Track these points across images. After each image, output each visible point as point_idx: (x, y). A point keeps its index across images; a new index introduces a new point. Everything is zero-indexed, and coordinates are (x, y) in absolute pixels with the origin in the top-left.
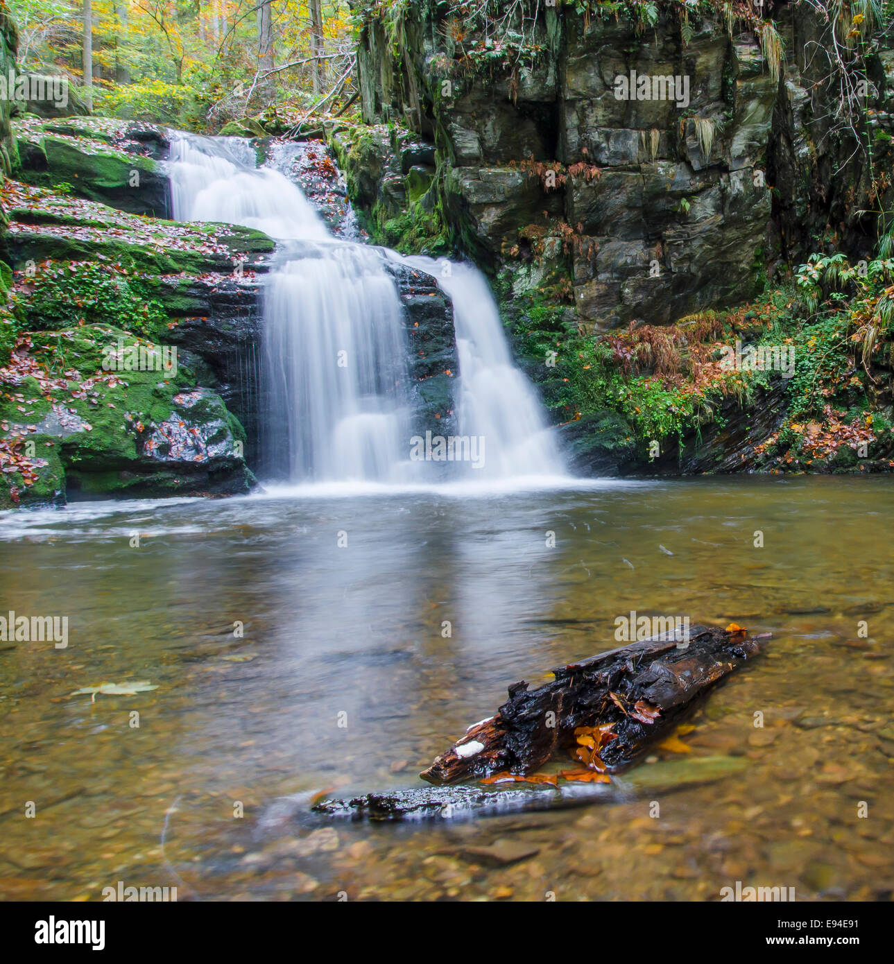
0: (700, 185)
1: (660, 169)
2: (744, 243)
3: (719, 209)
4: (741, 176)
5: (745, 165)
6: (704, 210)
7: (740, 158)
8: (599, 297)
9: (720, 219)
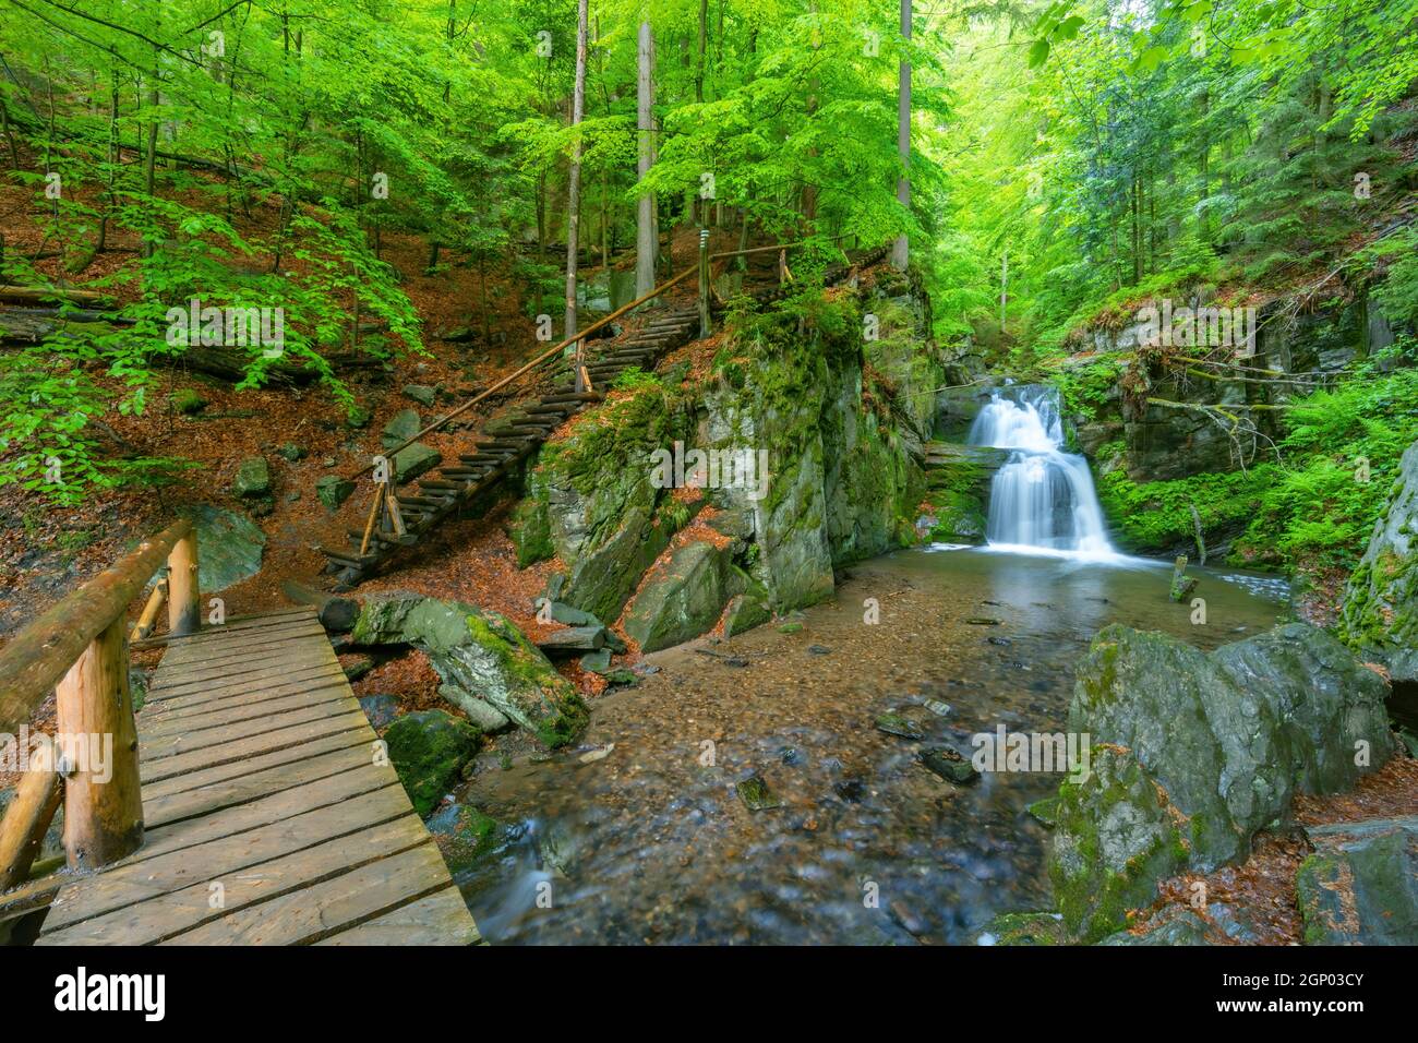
0: (1200, 426)
6: (1203, 437)
8: (1142, 475)
9: (1214, 439)
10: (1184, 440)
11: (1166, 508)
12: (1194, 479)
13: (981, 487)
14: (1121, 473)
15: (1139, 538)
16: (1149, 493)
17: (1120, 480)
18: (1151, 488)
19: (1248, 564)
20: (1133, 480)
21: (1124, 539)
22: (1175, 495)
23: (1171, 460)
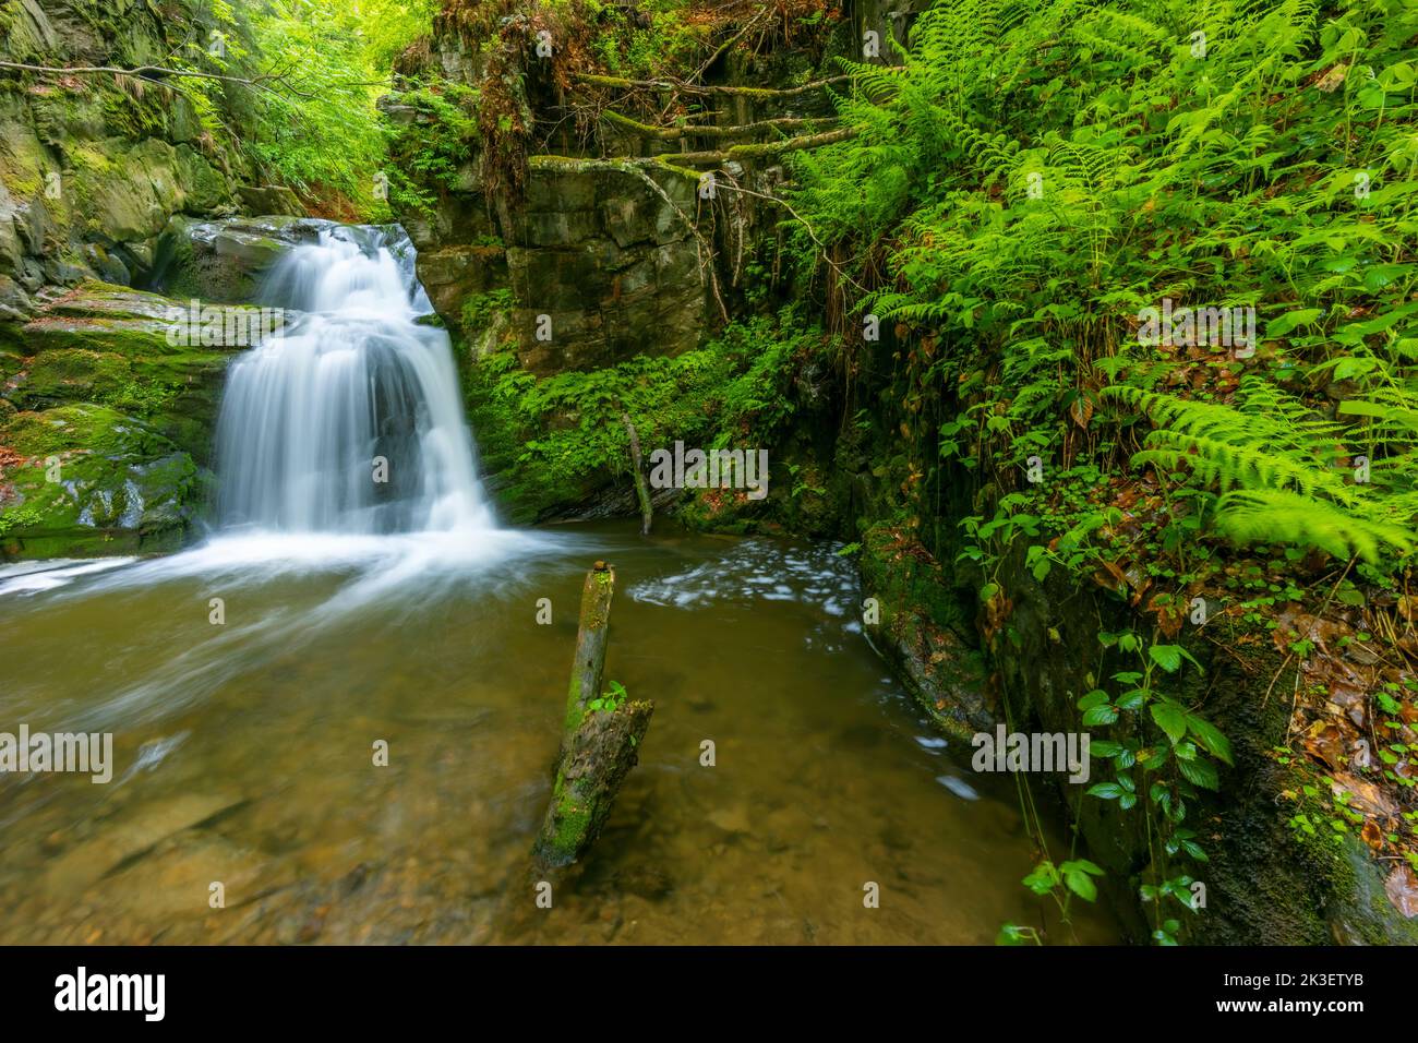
0: (631, 259)
1: (590, 248)
2: (683, 308)
3: (651, 279)
4: (670, 249)
5: (674, 239)
6: (637, 282)
7: (668, 233)
8: (544, 361)
9: (653, 289)
10: (607, 290)
11: (585, 422)
12: (626, 366)
13: (204, 394)
14: (509, 355)
15: (543, 487)
16: (554, 393)
17: (507, 370)
18: (560, 385)
19: (716, 521)
20: (531, 369)
21: (517, 491)
22: (598, 395)
23: (590, 329)
